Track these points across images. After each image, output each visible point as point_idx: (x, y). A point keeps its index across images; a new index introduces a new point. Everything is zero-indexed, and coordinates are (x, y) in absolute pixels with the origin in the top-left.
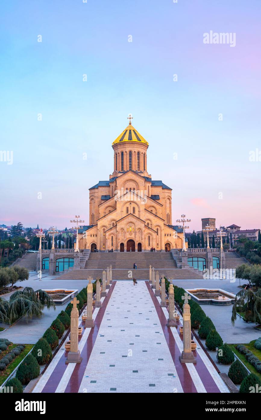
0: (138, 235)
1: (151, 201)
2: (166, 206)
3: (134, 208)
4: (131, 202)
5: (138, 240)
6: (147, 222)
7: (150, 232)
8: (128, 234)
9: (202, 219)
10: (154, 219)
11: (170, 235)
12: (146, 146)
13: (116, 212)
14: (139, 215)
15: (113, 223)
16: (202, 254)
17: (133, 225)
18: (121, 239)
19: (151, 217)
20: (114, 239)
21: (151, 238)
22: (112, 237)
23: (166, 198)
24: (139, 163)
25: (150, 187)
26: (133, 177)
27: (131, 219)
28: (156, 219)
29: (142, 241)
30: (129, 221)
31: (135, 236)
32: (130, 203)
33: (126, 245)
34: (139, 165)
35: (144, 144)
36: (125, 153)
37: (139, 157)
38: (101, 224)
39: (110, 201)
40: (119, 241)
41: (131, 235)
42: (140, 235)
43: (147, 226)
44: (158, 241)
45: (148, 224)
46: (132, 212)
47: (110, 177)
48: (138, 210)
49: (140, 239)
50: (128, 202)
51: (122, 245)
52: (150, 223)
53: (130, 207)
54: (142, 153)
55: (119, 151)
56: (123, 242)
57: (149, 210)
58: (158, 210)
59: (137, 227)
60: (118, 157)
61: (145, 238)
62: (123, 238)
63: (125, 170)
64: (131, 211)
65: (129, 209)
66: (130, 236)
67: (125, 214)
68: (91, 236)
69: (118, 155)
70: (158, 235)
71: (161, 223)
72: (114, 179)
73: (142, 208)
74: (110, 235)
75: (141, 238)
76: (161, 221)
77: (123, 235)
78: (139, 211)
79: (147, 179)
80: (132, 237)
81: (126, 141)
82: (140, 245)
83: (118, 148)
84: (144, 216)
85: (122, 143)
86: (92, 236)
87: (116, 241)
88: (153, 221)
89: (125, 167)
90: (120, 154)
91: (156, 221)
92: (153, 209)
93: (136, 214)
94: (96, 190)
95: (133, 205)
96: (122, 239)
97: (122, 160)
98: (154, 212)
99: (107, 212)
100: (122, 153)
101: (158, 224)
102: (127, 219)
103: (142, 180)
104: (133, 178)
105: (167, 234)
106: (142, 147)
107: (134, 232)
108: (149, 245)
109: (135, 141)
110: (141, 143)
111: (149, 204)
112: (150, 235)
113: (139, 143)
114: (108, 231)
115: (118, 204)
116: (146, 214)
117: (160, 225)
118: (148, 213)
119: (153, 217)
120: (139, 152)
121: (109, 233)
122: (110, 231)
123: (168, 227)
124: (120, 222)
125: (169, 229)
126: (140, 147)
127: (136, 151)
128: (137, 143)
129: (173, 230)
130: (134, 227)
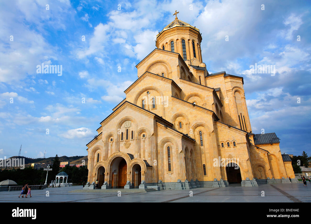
0: (142, 146)
1: (191, 87)
4: (147, 90)
5: (142, 157)
6: (178, 120)
8: (122, 145)
10: (191, 113)
11: (235, 145)
14: (163, 109)
17: (132, 124)
19: (185, 109)
21: (172, 151)
22: (99, 154)
23: (233, 91)
25: (203, 77)
27: (126, 111)
28: (194, 111)
29: (149, 158)
30: (125, 117)
31: (135, 149)
33: (108, 171)
34: (185, 55)
36: (166, 45)
41: (127, 147)
42: (146, 146)
44: (203, 159)
45: (180, 123)
50: (144, 91)
54: (189, 40)
56: (103, 165)
59: (139, 128)
61: (158, 152)
66: (126, 150)
70: (202, 145)
71: (207, 119)
74: (94, 151)
76: (206, 115)
77: (113, 147)
79: (197, 68)
80: (122, 151)
83: (159, 43)
84: (172, 109)
88: (190, 117)
91: (195, 117)
92: (196, 99)
95: (153, 93)
101: (199, 122)
102: (121, 114)
103: (174, 58)
104: (161, 59)
105: (226, 143)
106: (188, 33)
107: (133, 139)
108: (170, 169)
109: (176, 27)
110: (185, 28)
111: (189, 92)
112: (170, 144)
113: (182, 28)
114: (92, 144)
115: (129, 97)
116: (175, 105)
117: (204, 122)
118: (179, 104)
119: (189, 110)
120: (185, 39)
121: (93, 147)
122: (94, 142)
123: (227, 127)
124: (108, 122)
125: (229, 130)
126: (185, 33)
127: (179, 39)
128: (179, 28)
129: (240, 133)
130: (133, 130)
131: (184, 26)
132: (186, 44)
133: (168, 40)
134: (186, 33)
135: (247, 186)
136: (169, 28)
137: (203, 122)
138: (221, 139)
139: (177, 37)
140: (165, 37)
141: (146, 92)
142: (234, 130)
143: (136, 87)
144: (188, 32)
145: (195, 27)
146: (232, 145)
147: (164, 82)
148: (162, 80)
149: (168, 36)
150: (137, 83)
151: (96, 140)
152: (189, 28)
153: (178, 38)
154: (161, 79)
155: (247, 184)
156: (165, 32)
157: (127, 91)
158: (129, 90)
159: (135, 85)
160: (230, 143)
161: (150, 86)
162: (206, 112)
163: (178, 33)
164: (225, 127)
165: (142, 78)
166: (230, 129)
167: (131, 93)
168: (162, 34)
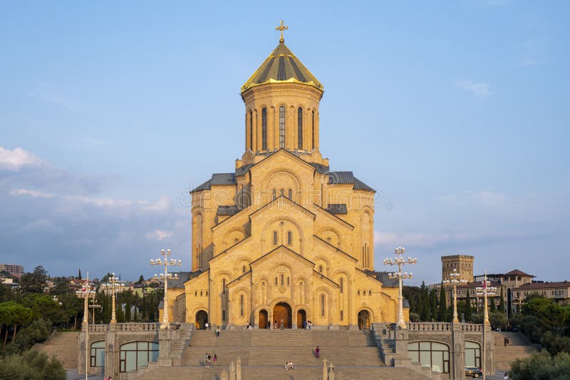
0: (299, 293)
1: (328, 219)
2: (361, 229)
3: (290, 233)
4: (282, 221)
5: (299, 303)
6: (318, 263)
7: (326, 285)
8: (276, 290)
9: (443, 258)
10: (334, 258)
11: (370, 294)
12: (317, 93)
13: (250, 242)
14: (301, 248)
15: (244, 267)
16: (441, 335)
17: (288, 269)
18: (261, 303)
19: (329, 253)
20: (246, 301)
21: (327, 299)
22: (242, 296)
23: (362, 211)
24: (300, 131)
25: (326, 185)
26: (287, 165)
27: (282, 256)
28: (338, 256)
29: (308, 305)
30: (280, 261)
31: (292, 295)
32: (282, 223)
33: (272, 314)
34: (300, 137)
35: (312, 88)
36: (270, 111)
37: (300, 119)
38: (218, 268)
39: (236, 218)
40: (257, 305)
41: (282, 293)
42: (303, 293)
43: (319, 274)
44: (341, 305)
45: (321, 267)
46: (285, 243)
47: (237, 165)
48: (299, 237)
49: (303, 300)
50: (277, 220)
51: (264, 312)
52: (325, 266)
53: (282, 231)
54: (309, 109)
55: (258, 105)
56: (266, 308)
57: (324, 236)
58: (343, 237)
59: (296, 276)
60: (254, 120)
61: (314, 299)
62: (267, 299)
63: (271, 148)
64: (283, 240)
65: (279, 235)
66: (281, 295)
67: (269, 246)
68: (195, 294)
69: (254, 113)
70: (342, 292)
71: (350, 266)
72: (246, 168)
73: (308, 234)
74: (236, 292)
76: (350, 262)
77: (265, 291)
78: (301, 240)
79: (320, 169)
80: (286, 296)
81: (272, 81)
82: (302, 313)
83: (255, 98)
84: (313, 250)
85: (263, 87)
86: (199, 294)
87: (252, 305)
88: (332, 262)
89: (270, 141)
90: (260, 112)
91: (338, 263)
92: (332, 234)
93: (295, 246)
94: (206, 194)
95: (288, 226)
96: (263, 299)
97: (263, 125)
98: (334, 242)
99: (231, 243)
100: (264, 111)
101: (342, 268)
102: (275, 258)
103: (308, 171)
104: (289, 167)
105: (363, 291)
106: (309, 97)
107: (290, 285)
108: (323, 314)
111: (324, 225)
112: (325, 292)
113: (301, 87)
114: (233, 284)
115: (256, 224)
116: (316, 245)
118: (321, 245)
119: (332, 254)
120: (302, 108)
121: (235, 288)
122: (236, 283)
123: (365, 276)
125: (366, 279)
127: (295, 105)
130: (290, 276)
131: (304, 84)
132: (304, 116)
133: (276, 102)
134: (306, 96)
136: (280, 82)
138: (358, 286)
139: (291, 101)
141: (279, 222)
142: (371, 279)
144: (308, 94)
149: (276, 94)
151: (239, 281)
153: (293, 103)
154: (301, 209)
156: (271, 85)
157: (253, 216)
158: (257, 214)
159: (264, 210)
160: (366, 292)
161: (287, 215)
162: (350, 259)
163: (294, 94)
164: (363, 275)
166: (368, 277)
168: (266, 86)
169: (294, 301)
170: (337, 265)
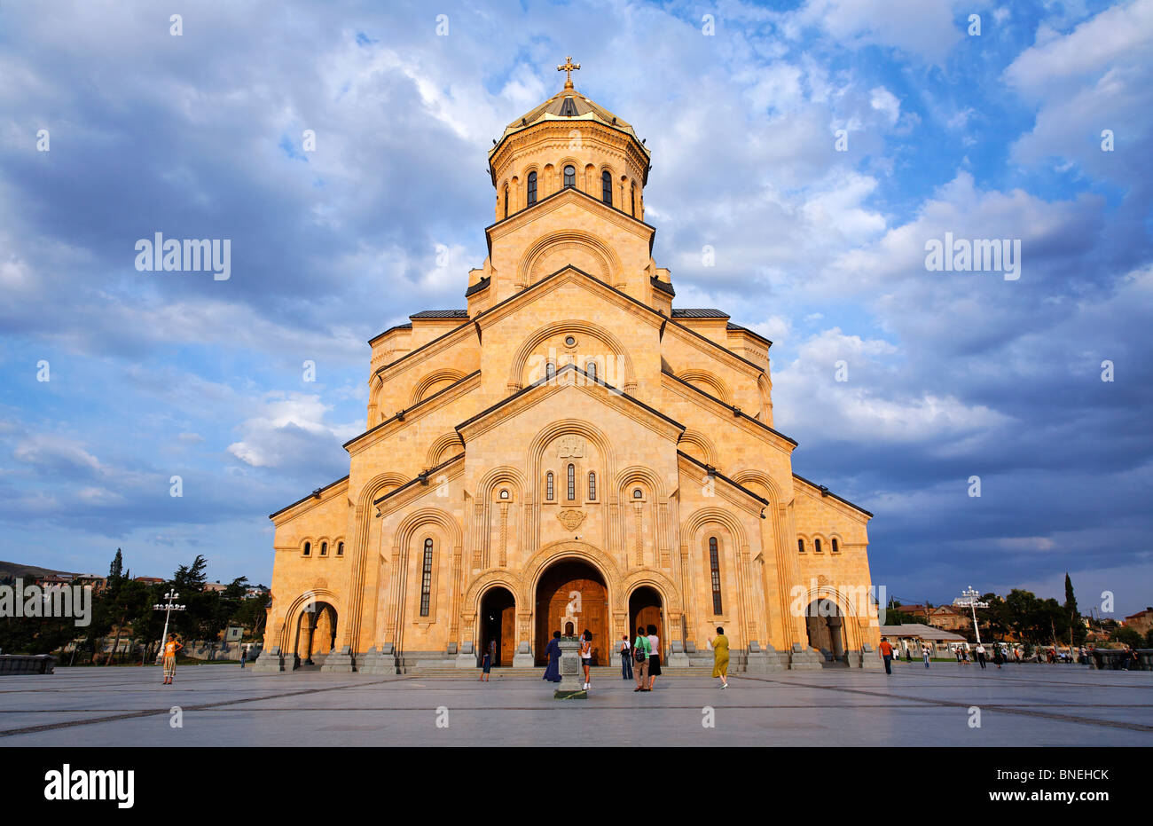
0: (627, 527)
1: (691, 349)
4: (570, 332)
5: (632, 564)
7: (719, 502)
8: (550, 517)
10: (725, 437)
11: (835, 548)
12: (639, 159)
13: (476, 392)
17: (590, 446)
18: (495, 564)
19: (707, 421)
20: (442, 558)
21: (727, 553)
22: (428, 543)
26: (583, 224)
27: (569, 400)
28: (736, 431)
29: (667, 570)
30: (563, 417)
31: (607, 537)
32: (570, 340)
33: (530, 602)
36: (543, 174)
37: (607, 193)
38: (375, 466)
40: (477, 572)
42: (645, 528)
43: (698, 464)
47: (472, 278)
49: (648, 555)
50: (555, 333)
51: (497, 603)
54: (624, 178)
55: (519, 168)
56: (510, 580)
59: (622, 467)
61: (683, 554)
62: (514, 552)
66: (569, 535)
68: (307, 551)
69: (512, 186)
71: (776, 462)
73: (645, 368)
74: (411, 527)
75: (655, 549)
76: (772, 450)
77: (511, 523)
78: (625, 386)
80: (585, 536)
83: (515, 156)
85: (531, 131)
86: (316, 551)
87: (459, 570)
88: (721, 447)
90: (523, 179)
91: (739, 450)
94: (401, 339)
95: (587, 349)
96: (503, 554)
100: (532, 176)
101: (751, 467)
105: (813, 541)
106: (624, 156)
107: (597, 501)
108: (717, 609)
109: (592, 121)
110: (616, 134)
111: (681, 363)
112: (719, 529)
113: (609, 131)
114: (400, 500)
115: (494, 342)
116: (672, 401)
117: (767, 472)
118: (687, 400)
119: (719, 425)
120: (611, 172)
121: (405, 512)
122: (410, 494)
123: (818, 494)
124: (488, 428)
125: (821, 504)
126: (615, 152)
127: (597, 165)
128: (601, 128)
129: (852, 514)
130: (596, 470)
131: (615, 127)
132: (615, 188)
133: (556, 156)
134: (619, 154)
135: (868, 666)
136: (566, 118)
137: (763, 470)
138: (798, 526)
139: (589, 157)
140: (545, 145)
141: (561, 338)
142: (836, 505)
143: (526, 310)
144: (622, 150)
145: (644, 141)
146: (827, 548)
147: (637, 319)
148: (627, 308)
149: (557, 143)
150: (529, 297)
151: (423, 488)
152: (629, 139)
153: (591, 159)
154: (625, 304)
155: (868, 661)
156: (547, 125)
157: (487, 320)
158: (498, 315)
159: (519, 302)
160: (822, 542)
161: (582, 318)
162: (775, 440)
163: (594, 144)
164: (810, 492)
165: (550, 285)
166: (824, 499)
167: (503, 328)
168: (535, 129)
169: (617, 555)
170: (735, 456)
